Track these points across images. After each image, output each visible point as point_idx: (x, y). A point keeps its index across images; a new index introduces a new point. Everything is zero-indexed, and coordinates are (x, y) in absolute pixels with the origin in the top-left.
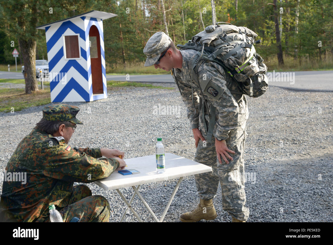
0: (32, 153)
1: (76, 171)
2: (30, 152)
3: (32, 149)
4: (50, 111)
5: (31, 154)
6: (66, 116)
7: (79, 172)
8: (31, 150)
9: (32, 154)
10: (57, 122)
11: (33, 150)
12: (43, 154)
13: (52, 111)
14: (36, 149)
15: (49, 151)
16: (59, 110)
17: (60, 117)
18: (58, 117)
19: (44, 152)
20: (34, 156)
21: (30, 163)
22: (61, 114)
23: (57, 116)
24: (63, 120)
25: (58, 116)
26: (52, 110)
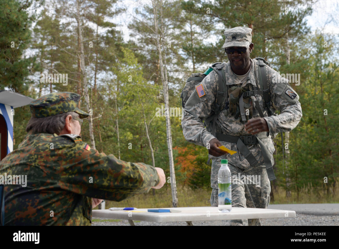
0: (36, 159)
1: (104, 179)
2: (33, 158)
3: (35, 154)
4: (44, 102)
5: (35, 161)
6: (69, 105)
7: (108, 180)
8: (34, 156)
9: (38, 161)
10: (61, 115)
11: (38, 155)
12: (54, 157)
13: (48, 103)
14: (42, 152)
15: (62, 153)
16: (57, 98)
17: (62, 106)
18: (59, 108)
19: (55, 155)
20: (40, 162)
21: (35, 174)
22: (62, 103)
23: (57, 106)
24: (67, 111)
25: (59, 106)
26: (46, 101)
